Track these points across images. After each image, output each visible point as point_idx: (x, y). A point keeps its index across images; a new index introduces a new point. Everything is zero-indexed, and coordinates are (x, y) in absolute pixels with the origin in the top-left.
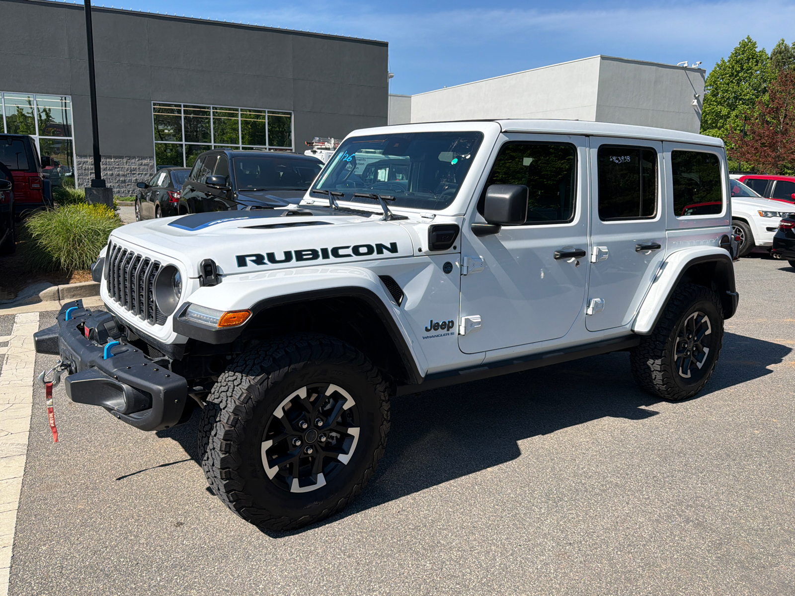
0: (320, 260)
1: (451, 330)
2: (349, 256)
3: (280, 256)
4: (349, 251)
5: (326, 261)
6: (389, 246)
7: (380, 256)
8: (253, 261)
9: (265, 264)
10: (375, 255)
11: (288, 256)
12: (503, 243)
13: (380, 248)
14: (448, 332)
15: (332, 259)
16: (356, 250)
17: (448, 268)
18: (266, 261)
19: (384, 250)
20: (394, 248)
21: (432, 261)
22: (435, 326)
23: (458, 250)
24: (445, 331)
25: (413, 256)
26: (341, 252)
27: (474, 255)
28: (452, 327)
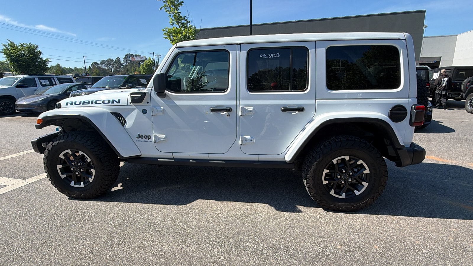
0: (90, 105)
1: (150, 140)
2: (100, 104)
3: (78, 103)
4: (101, 102)
5: (92, 105)
6: (117, 101)
7: (113, 104)
8: (70, 104)
9: (73, 105)
10: (110, 104)
11: (80, 103)
12: (175, 101)
13: (113, 101)
14: (148, 140)
15: (94, 104)
16: (103, 102)
17: (144, 112)
18: (73, 104)
19: (115, 102)
20: (119, 102)
21: (136, 108)
22: (142, 137)
23: (149, 104)
24: (147, 140)
25: (127, 105)
26: (98, 102)
27: (158, 106)
28: (150, 138)
